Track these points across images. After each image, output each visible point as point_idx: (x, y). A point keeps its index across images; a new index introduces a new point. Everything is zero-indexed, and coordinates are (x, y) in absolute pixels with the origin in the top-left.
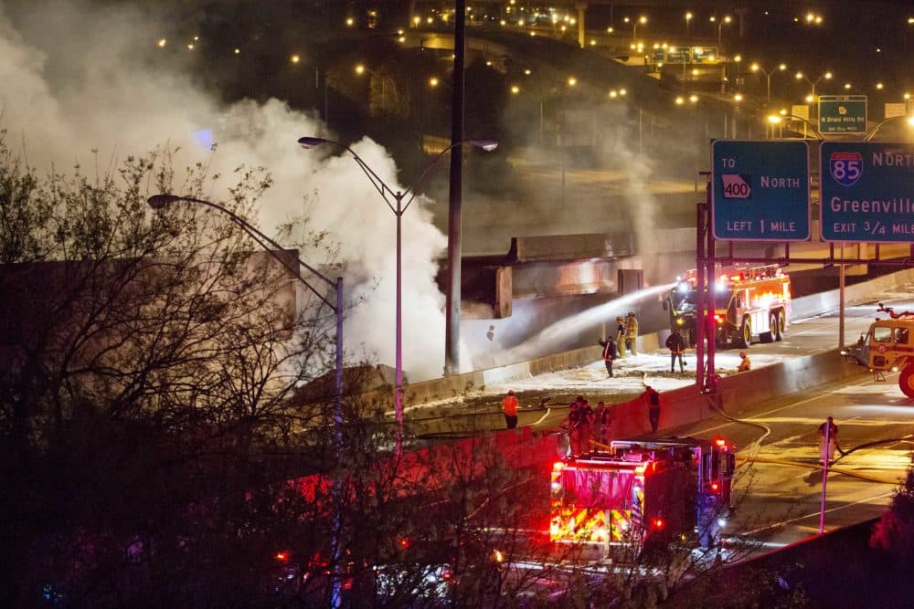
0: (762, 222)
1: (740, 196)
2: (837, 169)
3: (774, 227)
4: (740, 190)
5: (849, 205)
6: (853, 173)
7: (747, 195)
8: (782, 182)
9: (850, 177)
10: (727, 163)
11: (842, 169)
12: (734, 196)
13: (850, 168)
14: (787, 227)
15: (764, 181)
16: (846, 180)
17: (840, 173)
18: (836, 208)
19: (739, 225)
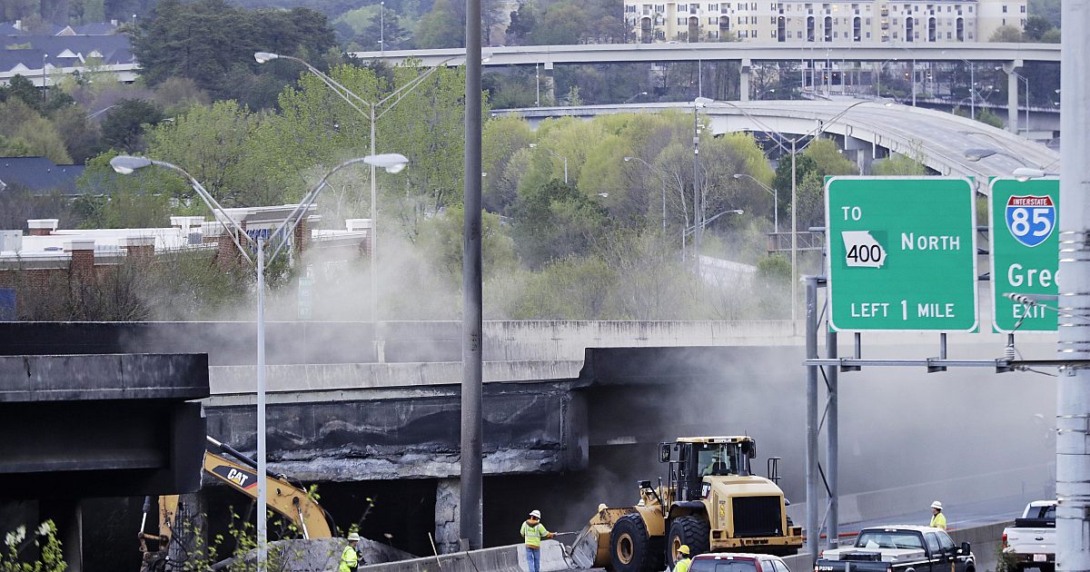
0: (904, 303)
1: (870, 263)
2: (1017, 221)
3: (923, 311)
4: (870, 254)
5: (1036, 277)
6: (1041, 226)
7: (881, 262)
8: (933, 242)
9: (1036, 233)
10: (849, 211)
11: (1024, 221)
12: (860, 263)
13: (1036, 220)
14: (942, 311)
15: (907, 241)
16: (1029, 238)
17: (1021, 227)
18: (1017, 281)
19: (870, 307)
